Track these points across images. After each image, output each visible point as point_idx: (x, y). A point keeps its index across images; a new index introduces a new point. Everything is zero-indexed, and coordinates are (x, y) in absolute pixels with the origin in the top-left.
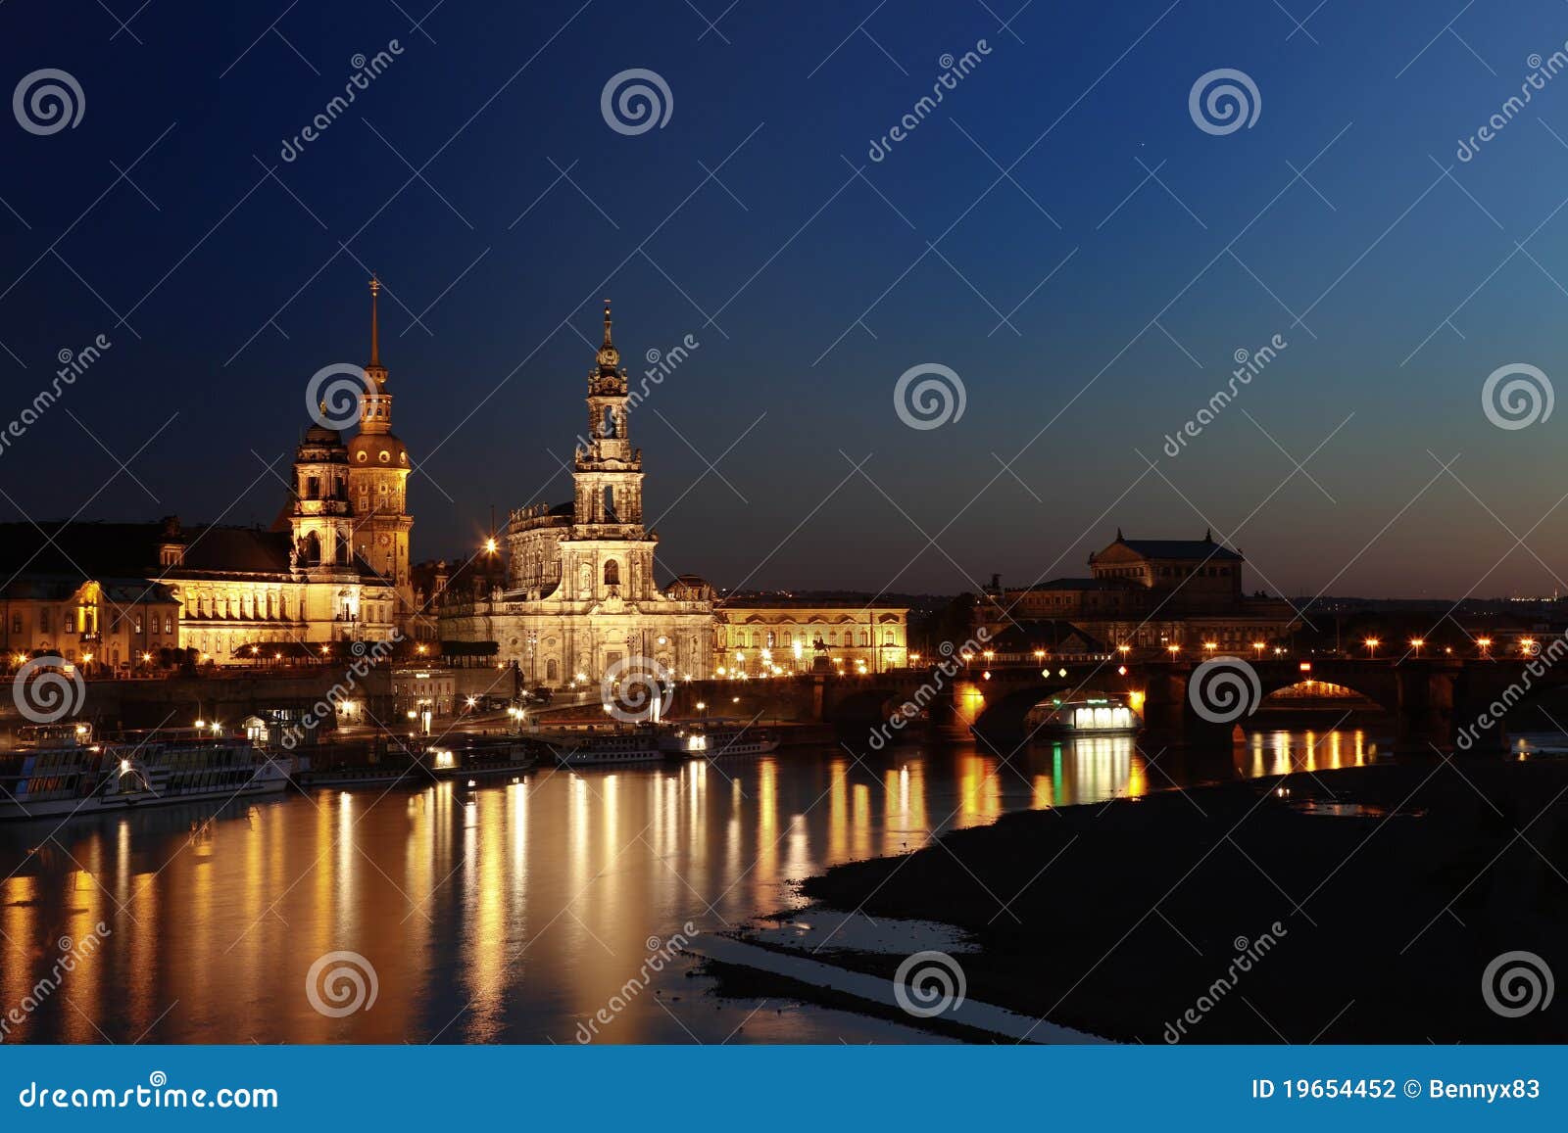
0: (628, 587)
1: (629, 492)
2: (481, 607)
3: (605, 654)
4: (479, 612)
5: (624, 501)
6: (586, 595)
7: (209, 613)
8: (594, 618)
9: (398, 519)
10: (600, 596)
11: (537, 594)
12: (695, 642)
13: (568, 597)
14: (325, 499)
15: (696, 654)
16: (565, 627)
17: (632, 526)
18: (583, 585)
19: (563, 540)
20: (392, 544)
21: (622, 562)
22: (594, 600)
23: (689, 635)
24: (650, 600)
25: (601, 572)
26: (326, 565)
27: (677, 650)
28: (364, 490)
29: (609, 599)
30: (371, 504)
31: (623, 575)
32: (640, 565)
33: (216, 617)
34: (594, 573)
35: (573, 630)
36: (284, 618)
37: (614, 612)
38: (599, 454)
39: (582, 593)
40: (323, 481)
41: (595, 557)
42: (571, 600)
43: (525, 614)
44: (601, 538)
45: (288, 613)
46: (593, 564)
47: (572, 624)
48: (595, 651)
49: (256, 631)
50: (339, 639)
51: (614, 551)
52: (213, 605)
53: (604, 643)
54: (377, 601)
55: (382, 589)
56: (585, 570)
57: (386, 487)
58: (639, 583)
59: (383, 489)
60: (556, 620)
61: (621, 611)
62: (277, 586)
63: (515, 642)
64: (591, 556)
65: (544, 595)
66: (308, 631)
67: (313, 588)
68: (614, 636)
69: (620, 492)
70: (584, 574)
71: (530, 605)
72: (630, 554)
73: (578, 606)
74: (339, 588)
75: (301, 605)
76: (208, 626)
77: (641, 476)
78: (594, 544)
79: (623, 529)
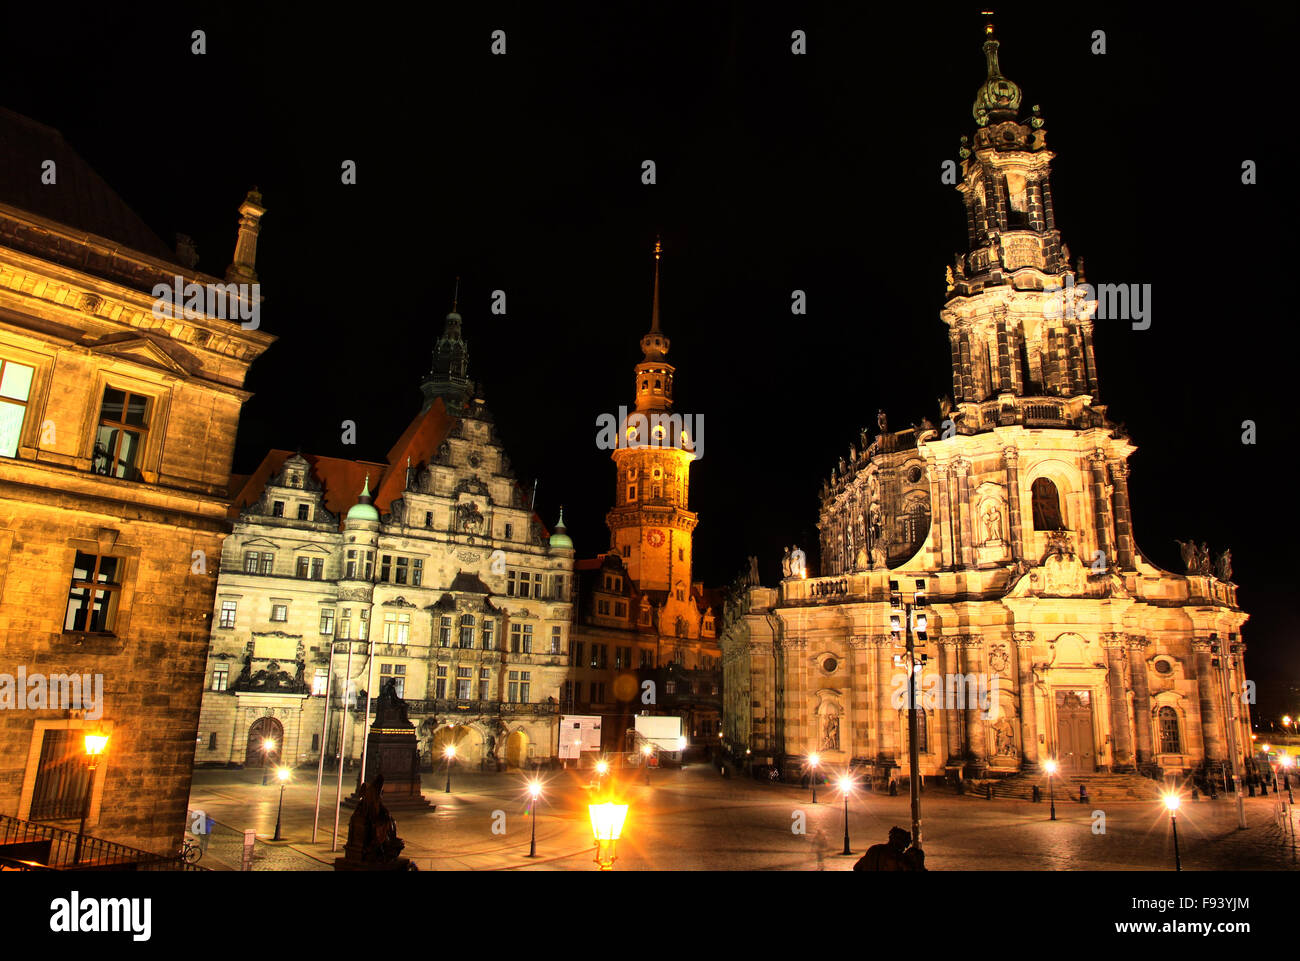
0: (1091, 533)
2: (763, 596)
3: (1052, 693)
4: (759, 607)
5: (1062, 352)
6: (994, 553)
8: (1017, 604)
9: (674, 511)
10: (1029, 556)
11: (879, 556)
13: (948, 563)
16: (945, 631)
17: (1084, 404)
18: (984, 533)
20: (666, 545)
21: (1072, 478)
22: (1012, 568)
24: (1136, 572)
28: (633, 475)
29: (1051, 561)
31: (1076, 510)
32: (1108, 490)
34: (1008, 507)
35: (965, 638)
38: (1000, 261)
39: (982, 551)
41: (1011, 464)
42: (959, 567)
43: (852, 601)
46: (1008, 486)
47: (964, 622)
48: (1026, 687)
53: (1046, 667)
56: (988, 498)
57: (661, 470)
59: (657, 474)
61: (1081, 591)
63: (831, 665)
64: (1003, 465)
65: (895, 560)
68: (1069, 650)
70: (984, 509)
71: (864, 582)
72: (1086, 461)
73: (976, 581)
78: (1007, 438)
79: (1066, 411)
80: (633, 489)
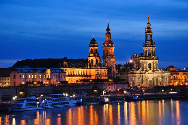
0: (153, 68)
1: (153, 50)
2: (126, 73)
3: (149, 81)
5: (152, 52)
6: (145, 70)
7: (73, 74)
8: (146, 74)
9: (113, 57)
10: (148, 70)
12: (167, 78)
13: (142, 70)
14: (94, 53)
15: (167, 81)
17: (153, 57)
18: (144, 68)
19: (141, 60)
21: (152, 64)
23: (165, 77)
24: (158, 70)
25: (148, 66)
26: (94, 65)
27: (163, 80)
28: (106, 51)
30: (108, 54)
31: (152, 66)
32: (155, 64)
33: (74, 75)
34: (146, 66)
35: (143, 77)
36: (87, 75)
37: (150, 73)
38: (147, 44)
40: (93, 50)
41: (147, 63)
43: (134, 73)
44: (147, 59)
45: (88, 74)
47: (143, 75)
49: (82, 77)
50: (97, 78)
51: (150, 61)
52: (74, 73)
53: (148, 79)
54: (104, 72)
55: (105, 69)
56: (145, 65)
58: (155, 67)
59: (110, 51)
60: (140, 75)
61: (152, 73)
62: (85, 69)
65: (137, 70)
66: (91, 77)
67: (92, 70)
68: (150, 78)
69: (151, 50)
71: (135, 72)
72: (153, 62)
73: (144, 72)
74: (97, 69)
75: (90, 73)
76: (73, 77)
77: (155, 47)
78: (147, 60)
79: (152, 57)
80: (106, 53)
